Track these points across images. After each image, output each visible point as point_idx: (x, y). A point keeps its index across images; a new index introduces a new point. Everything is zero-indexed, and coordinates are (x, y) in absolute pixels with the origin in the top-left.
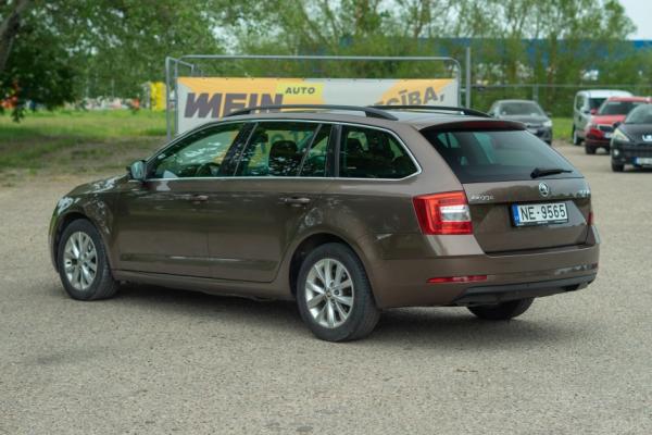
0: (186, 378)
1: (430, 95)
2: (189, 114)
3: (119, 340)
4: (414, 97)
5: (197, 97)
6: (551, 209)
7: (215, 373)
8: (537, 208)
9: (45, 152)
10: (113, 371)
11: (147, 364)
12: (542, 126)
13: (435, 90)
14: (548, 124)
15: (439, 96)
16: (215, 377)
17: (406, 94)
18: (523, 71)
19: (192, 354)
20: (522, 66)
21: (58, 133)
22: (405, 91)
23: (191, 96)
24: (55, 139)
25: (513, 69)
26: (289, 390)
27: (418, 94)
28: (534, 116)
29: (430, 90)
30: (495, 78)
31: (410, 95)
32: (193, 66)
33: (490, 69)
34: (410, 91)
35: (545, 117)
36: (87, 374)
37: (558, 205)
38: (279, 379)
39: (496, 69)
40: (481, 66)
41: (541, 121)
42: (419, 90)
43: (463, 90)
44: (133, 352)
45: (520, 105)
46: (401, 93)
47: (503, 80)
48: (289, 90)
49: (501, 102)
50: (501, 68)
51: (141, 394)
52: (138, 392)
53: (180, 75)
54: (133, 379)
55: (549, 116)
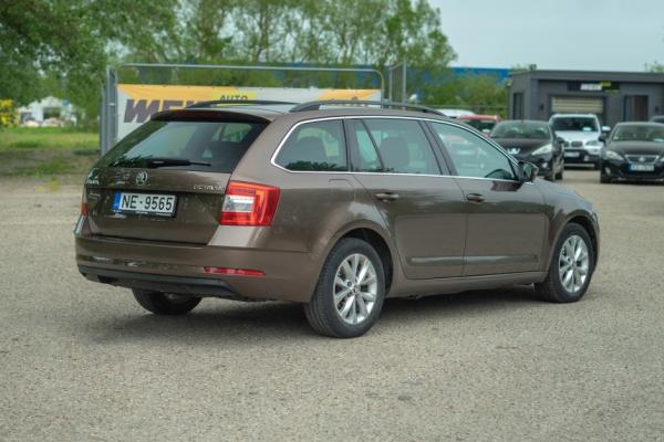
2: (128, 119)
5: (136, 103)
6: (158, 201)
8: (142, 197)
23: (130, 102)
37: (166, 197)
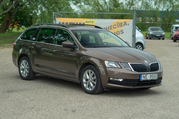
0: (46, 97)
3: (31, 87)
4: (121, 24)
7: (54, 96)
10: (26, 95)
11: (36, 93)
12: (162, 34)
13: (127, 22)
14: (164, 33)
15: (127, 24)
16: (54, 97)
18: (159, 19)
19: (49, 91)
20: (159, 18)
22: (118, 23)
25: (156, 19)
26: (73, 101)
27: (122, 23)
28: (160, 31)
29: (125, 22)
30: (151, 21)
31: (120, 24)
32: (62, 15)
33: (150, 19)
34: (119, 23)
35: (163, 32)
36: (19, 96)
38: (71, 98)
39: (151, 18)
40: (147, 18)
41: (161, 33)
44: (34, 90)
45: (156, 28)
46: (117, 23)
47: (153, 22)
48: (86, 22)
49: (151, 27)
50: (153, 19)
51: (32, 101)
52: (32, 100)
53: (57, 17)
54: (31, 97)
55: (164, 32)
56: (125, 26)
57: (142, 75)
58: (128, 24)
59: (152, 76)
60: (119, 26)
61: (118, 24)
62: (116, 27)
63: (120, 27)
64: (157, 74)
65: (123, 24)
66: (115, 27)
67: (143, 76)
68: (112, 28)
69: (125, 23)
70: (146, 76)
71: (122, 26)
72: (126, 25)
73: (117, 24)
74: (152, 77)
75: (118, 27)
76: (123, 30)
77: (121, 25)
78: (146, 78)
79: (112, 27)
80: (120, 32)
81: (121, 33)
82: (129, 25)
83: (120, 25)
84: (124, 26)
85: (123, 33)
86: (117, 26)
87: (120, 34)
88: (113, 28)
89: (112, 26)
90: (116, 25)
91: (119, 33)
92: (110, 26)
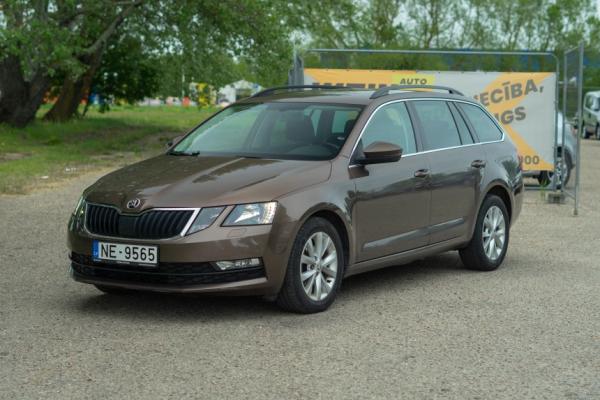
1: (530, 87)
4: (516, 88)
9: (136, 139)
13: (535, 82)
15: (538, 87)
17: (509, 86)
21: (138, 123)
22: (508, 83)
24: (139, 128)
27: (519, 85)
29: (531, 82)
31: (513, 86)
34: (512, 83)
42: (521, 83)
43: (561, 83)
46: (504, 84)
48: (403, 81)
56: (531, 93)
57: (100, 244)
58: (541, 89)
59: (134, 253)
60: (510, 95)
61: (506, 89)
62: (501, 99)
63: (514, 96)
64: (156, 248)
65: (523, 89)
66: (497, 96)
67: (103, 248)
68: (486, 102)
69: (531, 86)
70: (113, 249)
71: (521, 93)
72: (535, 89)
73: (503, 88)
74: (135, 256)
75: (507, 98)
76: (522, 108)
77: (516, 91)
78: (113, 254)
79: (489, 96)
80: (514, 114)
81: (516, 116)
82: (544, 90)
83: (513, 91)
84: (526, 93)
85: (523, 116)
86: (503, 95)
87: (515, 121)
88: (489, 101)
89: (487, 94)
90: (500, 92)
91: (512, 118)
92: (482, 95)
